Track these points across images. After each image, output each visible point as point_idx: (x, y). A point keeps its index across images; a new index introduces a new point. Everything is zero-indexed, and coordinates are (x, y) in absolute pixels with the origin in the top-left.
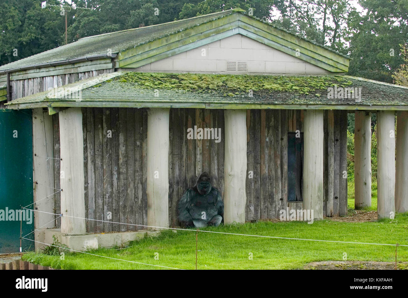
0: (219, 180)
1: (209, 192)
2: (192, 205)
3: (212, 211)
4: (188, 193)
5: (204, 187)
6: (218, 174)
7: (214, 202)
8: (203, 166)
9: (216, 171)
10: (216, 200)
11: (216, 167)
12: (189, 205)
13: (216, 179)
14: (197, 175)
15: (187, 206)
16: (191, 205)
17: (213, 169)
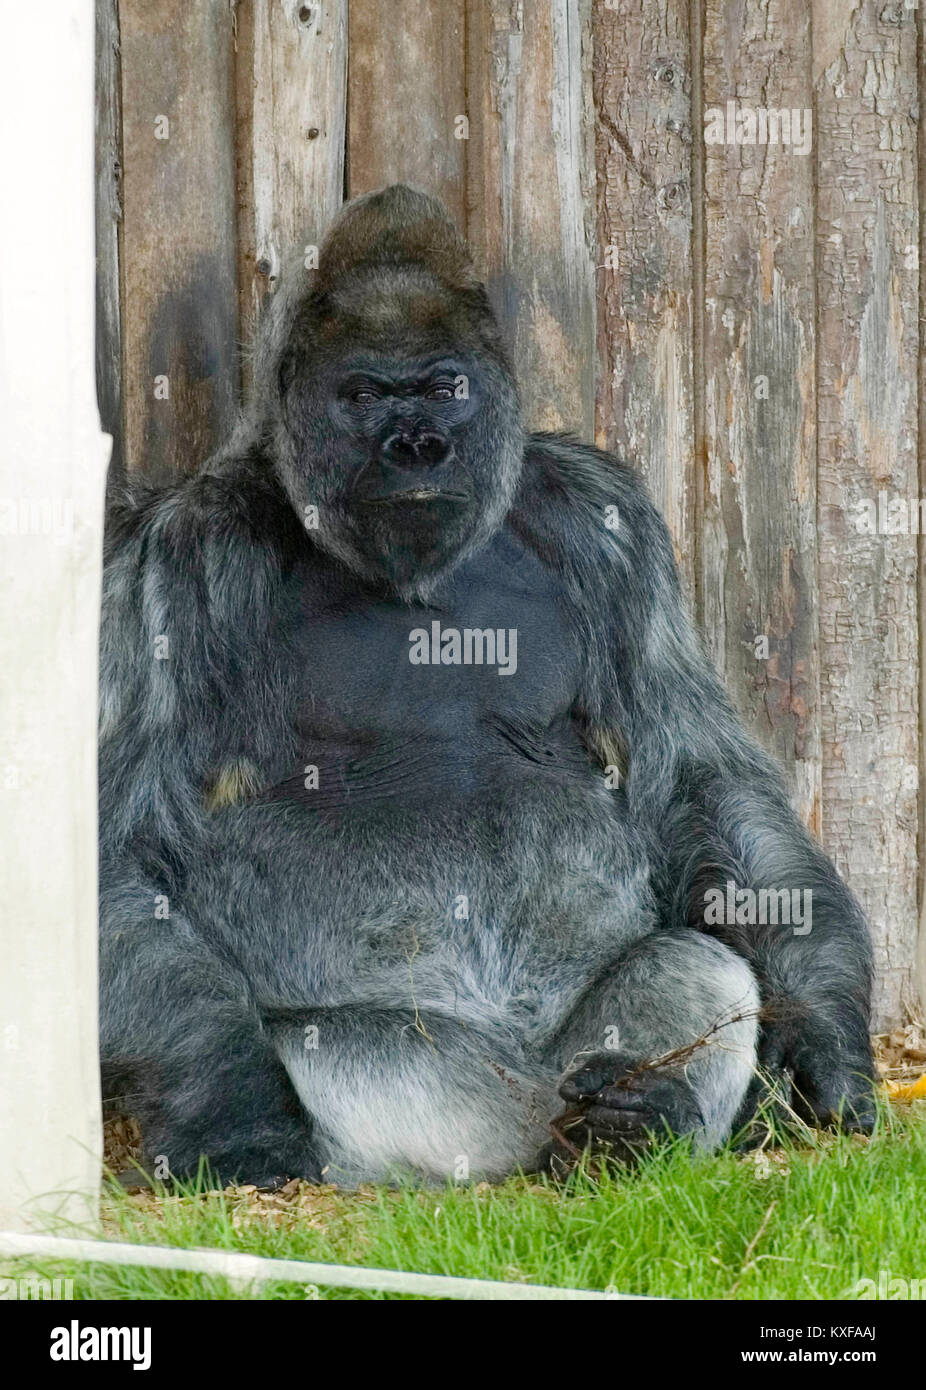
0: (607, 324)
1: (493, 517)
2: (228, 788)
3: (582, 859)
4: (151, 581)
5: (402, 449)
6: (602, 225)
7: (595, 701)
8: (358, 92)
9: (569, 166)
10: (623, 657)
11: (570, 110)
12: (182, 786)
13: (563, 306)
14: (267, 251)
15: (151, 814)
16: (205, 785)
17: (517, 135)
